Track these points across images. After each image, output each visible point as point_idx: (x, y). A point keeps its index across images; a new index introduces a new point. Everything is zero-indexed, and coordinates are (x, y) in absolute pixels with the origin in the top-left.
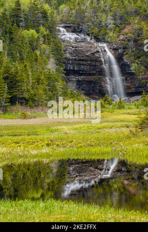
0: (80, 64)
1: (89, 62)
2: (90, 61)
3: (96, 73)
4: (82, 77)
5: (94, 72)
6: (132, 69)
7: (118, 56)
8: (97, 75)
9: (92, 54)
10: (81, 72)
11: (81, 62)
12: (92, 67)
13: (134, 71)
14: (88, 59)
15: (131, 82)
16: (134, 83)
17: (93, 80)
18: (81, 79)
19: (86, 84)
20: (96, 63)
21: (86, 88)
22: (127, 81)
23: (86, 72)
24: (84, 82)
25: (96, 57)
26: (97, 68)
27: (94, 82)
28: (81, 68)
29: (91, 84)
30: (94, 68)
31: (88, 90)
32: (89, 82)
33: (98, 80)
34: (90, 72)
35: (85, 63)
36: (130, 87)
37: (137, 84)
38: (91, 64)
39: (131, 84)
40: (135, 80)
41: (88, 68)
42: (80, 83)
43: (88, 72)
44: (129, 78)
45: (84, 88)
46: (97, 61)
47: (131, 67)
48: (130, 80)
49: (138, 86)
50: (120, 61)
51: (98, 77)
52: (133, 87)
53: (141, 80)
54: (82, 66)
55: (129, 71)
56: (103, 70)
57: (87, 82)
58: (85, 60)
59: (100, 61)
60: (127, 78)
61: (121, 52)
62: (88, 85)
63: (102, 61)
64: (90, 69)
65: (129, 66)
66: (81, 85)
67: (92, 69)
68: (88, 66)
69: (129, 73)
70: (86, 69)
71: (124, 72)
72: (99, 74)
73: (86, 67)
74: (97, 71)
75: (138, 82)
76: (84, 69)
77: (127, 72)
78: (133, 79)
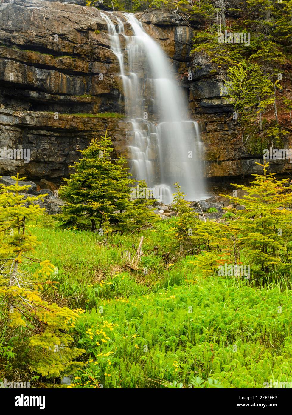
0: (31, 63)
1: (67, 60)
2: (74, 55)
3: (93, 103)
4: (37, 114)
5: (87, 97)
6: (223, 90)
7: (172, 49)
8: (96, 108)
9: (80, 31)
10: (34, 94)
11: (34, 55)
12: (79, 81)
13: (231, 100)
14: (64, 48)
15: (222, 140)
16: (231, 142)
17: (80, 126)
18: (33, 119)
19: (53, 139)
20: (92, 64)
21: (53, 155)
22: (207, 137)
23: (53, 96)
24: (46, 131)
25: (95, 43)
26: (98, 85)
27: (85, 134)
28: (34, 78)
29: (72, 142)
30: (85, 83)
31: (60, 163)
32: (63, 135)
33: (100, 126)
34: (68, 97)
35: (50, 60)
36: (219, 157)
37: (245, 144)
38: (75, 65)
39: (222, 147)
40: (236, 132)
41: (62, 83)
42: (29, 135)
43: (62, 97)
44: (213, 126)
45: (45, 155)
46: (98, 60)
47: (221, 84)
48: (218, 133)
49: (249, 150)
50: (182, 69)
51: (97, 118)
52: (227, 158)
53: (261, 129)
54: (36, 71)
55: (213, 101)
56: (118, 90)
57: (56, 133)
58: (49, 47)
59: (110, 60)
60: (206, 124)
61: (186, 35)
62: (62, 146)
63: (115, 58)
64: (68, 87)
65: (213, 82)
66: (32, 145)
67: (78, 89)
68: (64, 75)
69: (212, 107)
70: (53, 85)
71: (195, 105)
72: (103, 108)
73: (53, 77)
74: (95, 96)
75: (248, 136)
76: (44, 83)
77: (205, 103)
78: (227, 129)
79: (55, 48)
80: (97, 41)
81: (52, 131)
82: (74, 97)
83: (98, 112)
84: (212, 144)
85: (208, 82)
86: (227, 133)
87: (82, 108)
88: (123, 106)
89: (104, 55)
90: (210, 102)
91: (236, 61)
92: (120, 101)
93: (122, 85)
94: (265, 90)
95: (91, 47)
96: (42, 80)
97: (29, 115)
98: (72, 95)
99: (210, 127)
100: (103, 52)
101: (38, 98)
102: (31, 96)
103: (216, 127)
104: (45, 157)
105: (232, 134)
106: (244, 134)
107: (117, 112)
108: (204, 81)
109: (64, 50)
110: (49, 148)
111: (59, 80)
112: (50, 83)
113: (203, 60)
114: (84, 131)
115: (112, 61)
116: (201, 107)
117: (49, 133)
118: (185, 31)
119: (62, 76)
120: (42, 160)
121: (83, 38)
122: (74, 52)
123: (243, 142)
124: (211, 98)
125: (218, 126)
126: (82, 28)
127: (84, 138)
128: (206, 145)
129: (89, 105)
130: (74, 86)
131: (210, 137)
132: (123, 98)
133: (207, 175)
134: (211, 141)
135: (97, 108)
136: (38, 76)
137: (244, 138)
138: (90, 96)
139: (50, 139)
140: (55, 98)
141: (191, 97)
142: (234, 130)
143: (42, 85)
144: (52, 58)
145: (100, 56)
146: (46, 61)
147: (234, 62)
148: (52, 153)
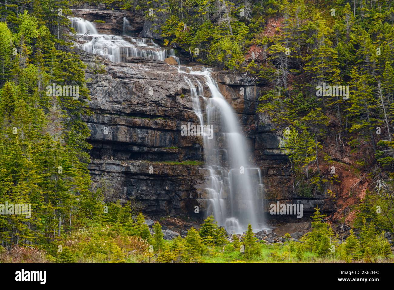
0: (135, 126)
1: (160, 121)
2: (165, 117)
3: (179, 153)
4: (138, 162)
5: (175, 149)
6: (282, 143)
7: (242, 106)
9: (170, 96)
10: (135, 148)
11: (137, 120)
12: (168, 136)
13: (287, 151)
14: (158, 112)
15: (280, 183)
16: (286, 186)
17: (170, 173)
18: (136, 168)
19: (149, 182)
20: (179, 123)
21: (149, 195)
22: (268, 180)
23: (149, 149)
24: (144, 176)
25: (182, 106)
26: (183, 139)
27: (173, 178)
28: (137, 138)
29: (163, 184)
30: (173, 137)
31: (154, 200)
32: (157, 178)
33: (184, 172)
34: (160, 149)
35: (148, 123)
36: (277, 197)
37: (296, 188)
38: (166, 125)
39: (279, 189)
40: (291, 178)
41: (156, 139)
42: (132, 180)
43: (156, 149)
44: (273, 171)
45: (143, 194)
46: (184, 120)
47: (280, 138)
48: (277, 177)
49: (298, 193)
50: (250, 121)
51: (183, 165)
52: (283, 198)
53: (308, 177)
54: (138, 132)
55: (274, 150)
56: (199, 144)
57: (151, 177)
58: (148, 113)
59: (193, 120)
60: (268, 169)
61: (253, 94)
62: (155, 187)
63: (196, 118)
64: (161, 142)
65: (274, 136)
66: (133, 187)
67: (167, 142)
68: (157, 133)
69: (273, 155)
70: (150, 141)
71: (259, 153)
72: (186, 157)
73: (150, 135)
74: (181, 148)
75: (298, 183)
76: (144, 140)
77: (267, 152)
78: (284, 174)
79: (151, 113)
80: (183, 105)
81: (148, 176)
82: (165, 149)
83: (183, 160)
84: (272, 186)
85: (270, 136)
86: (284, 177)
87: (170, 157)
88: (203, 155)
89: (188, 116)
90: (271, 151)
91: (292, 120)
92: (200, 151)
93: (202, 140)
94: (309, 150)
95: (179, 110)
96: (142, 138)
97: (132, 164)
98: (163, 147)
99: (271, 172)
100: (188, 114)
101: (139, 151)
102: (134, 150)
103: (276, 173)
104: (143, 196)
105: (287, 179)
106: (295, 181)
107: (198, 160)
108: (267, 135)
109: (158, 114)
110: (147, 189)
111: (154, 137)
112: (148, 139)
113: (266, 120)
114: (173, 176)
115: (194, 120)
116: (264, 155)
117: (146, 178)
118: (253, 91)
119: (156, 134)
120: (140, 198)
121: (172, 102)
122: (165, 114)
123: (295, 186)
124: (272, 149)
125: (277, 172)
126: (171, 94)
127: (172, 181)
128: (267, 187)
129: (176, 155)
130: (165, 140)
131: (270, 181)
132: (202, 149)
133: (267, 211)
134: (271, 183)
135: (182, 157)
136: (139, 136)
137: (295, 184)
138: (177, 148)
139: (146, 182)
140: (151, 150)
141: (257, 146)
142: (289, 175)
143: (142, 142)
144: (149, 121)
145: (185, 117)
146: (146, 124)
147: (290, 121)
148: (148, 193)
